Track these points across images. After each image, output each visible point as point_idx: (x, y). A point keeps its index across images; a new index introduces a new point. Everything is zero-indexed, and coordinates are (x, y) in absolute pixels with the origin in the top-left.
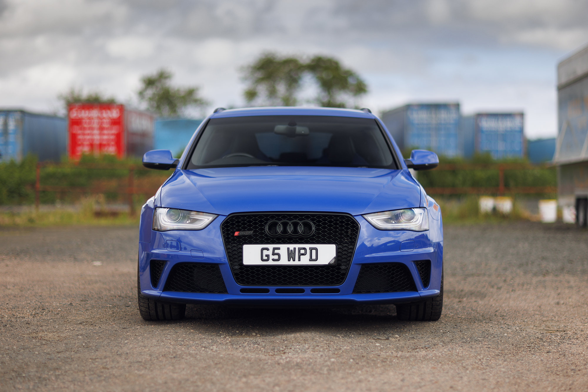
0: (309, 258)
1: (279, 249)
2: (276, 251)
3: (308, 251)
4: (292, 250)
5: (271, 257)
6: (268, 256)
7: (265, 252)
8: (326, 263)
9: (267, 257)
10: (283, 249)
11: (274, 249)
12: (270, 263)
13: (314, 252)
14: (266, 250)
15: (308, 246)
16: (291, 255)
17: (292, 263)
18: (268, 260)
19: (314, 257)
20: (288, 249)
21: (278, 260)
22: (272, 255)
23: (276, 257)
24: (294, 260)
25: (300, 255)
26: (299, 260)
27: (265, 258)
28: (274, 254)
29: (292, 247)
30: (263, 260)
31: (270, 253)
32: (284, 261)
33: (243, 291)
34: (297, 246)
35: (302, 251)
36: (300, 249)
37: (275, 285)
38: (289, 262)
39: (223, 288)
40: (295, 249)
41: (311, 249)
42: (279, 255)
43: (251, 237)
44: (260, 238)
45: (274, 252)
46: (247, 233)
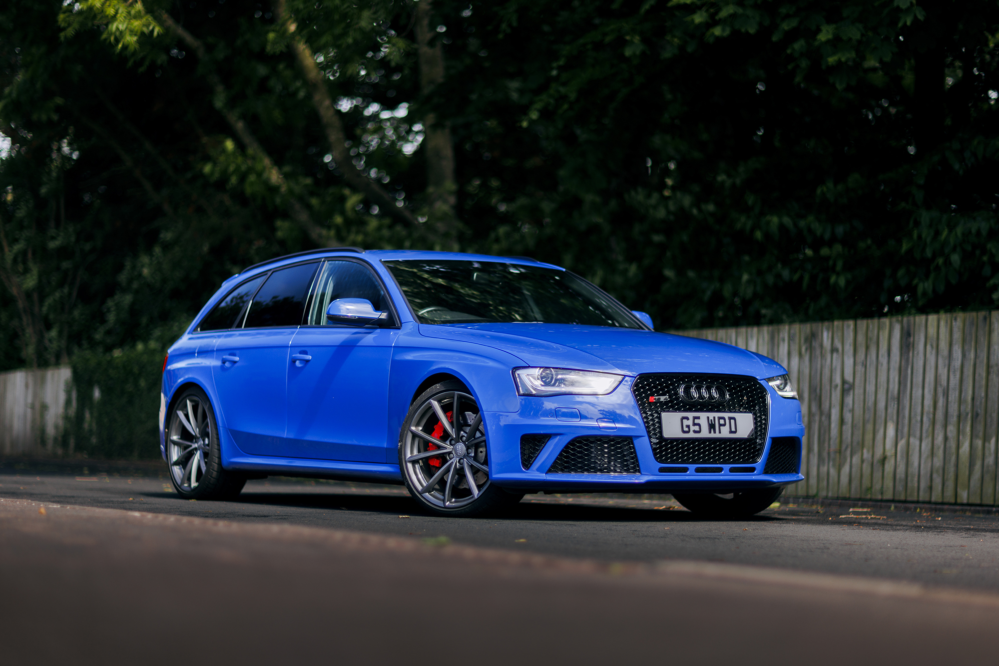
0: (729, 430)
1: (698, 418)
2: (697, 421)
3: (727, 421)
4: (711, 420)
5: (692, 428)
6: (688, 426)
7: (686, 422)
8: (746, 436)
10: (704, 418)
11: (695, 418)
12: (691, 435)
13: (732, 421)
14: (686, 420)
15: (726, 415)
16: (712, 426)
17: (712, 435)
18: (688, 432)
19: (733, 429)
20: (708, 418)
21: (699, 432)
22: (693, 425)
23: (697, 428)
24: (715, 432)
25: (720, 425)
26: (720, 432)
27: (686, 429)
29: (711, 415)
30: (684, 431)
31: (690, 422)
32: (705, 433)
33: (662, 470)
34: (717, 415)
35: (722, 422)
36: (720, 418)
37: (694, 462)
38: (710, 434)
39: (636, 468)
40: (714, 418)
41: (730, 418)
42: (699, 425)
43: (666, 403)
44: (675, 405)
45: (694, 421)
46: (662, 398)
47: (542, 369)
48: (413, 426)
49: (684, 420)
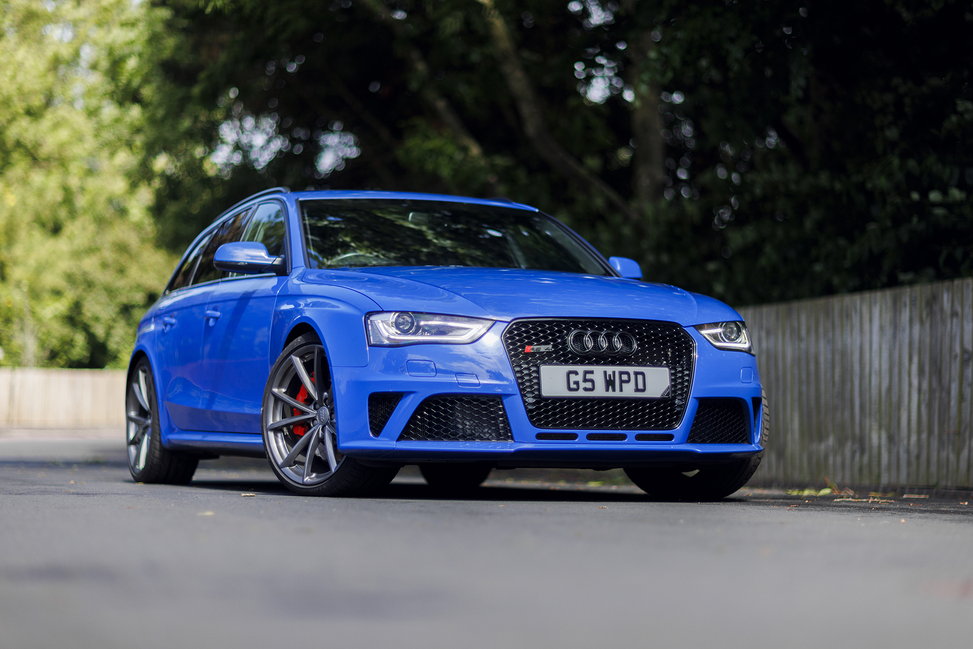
0: (634, 388)
1: (592, 372)
2: (588, 376)
3: (633, 377)
4: (610, 375)
5: (582, 385)
6: (577, 383)
7: (573, 378)
8: (658, 395)
9: (575, 385)
10: (599, 372)
11: (586, 372)
12: (581, 393)
13: (640, 377)
14: (574, 375)
15: (631, 369)
16: (610, 383)
17: (610, 394)
18: (577, 389)
19: (640, 386)
20: (605, 373)
21: (592, 389)
22: (583, 382)
23: (589, 385)
24: (614, 390)
25: (622, 382)
26: (621, 390)
27: (573, 386)
28: (585, 380)
29: (610, 369)
30: (570, 389)
31: (579, 378)
32: (600, 391)
33: (540, 436)
34: (618, 369)
35: (625, 377)
36: (621, 373)
37: (585, 427)
38: (607, 392)
39: (506, 434)
40: (614, 373)
41: (636, 374)
42: (592, 381)
43: (549, 354)
44: (562, 356)
45: (585, 376)
46: (543, 348)
47: (397, 314)
48: (275, 387)
49: (571, 375)
